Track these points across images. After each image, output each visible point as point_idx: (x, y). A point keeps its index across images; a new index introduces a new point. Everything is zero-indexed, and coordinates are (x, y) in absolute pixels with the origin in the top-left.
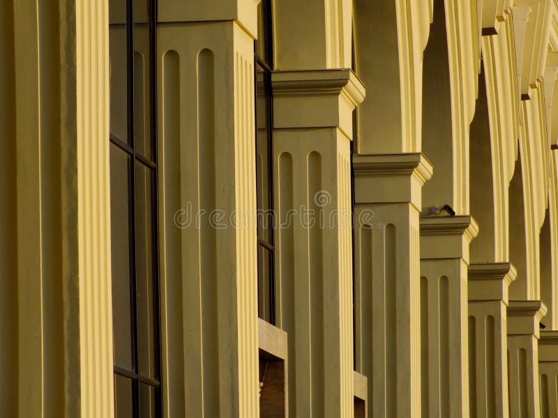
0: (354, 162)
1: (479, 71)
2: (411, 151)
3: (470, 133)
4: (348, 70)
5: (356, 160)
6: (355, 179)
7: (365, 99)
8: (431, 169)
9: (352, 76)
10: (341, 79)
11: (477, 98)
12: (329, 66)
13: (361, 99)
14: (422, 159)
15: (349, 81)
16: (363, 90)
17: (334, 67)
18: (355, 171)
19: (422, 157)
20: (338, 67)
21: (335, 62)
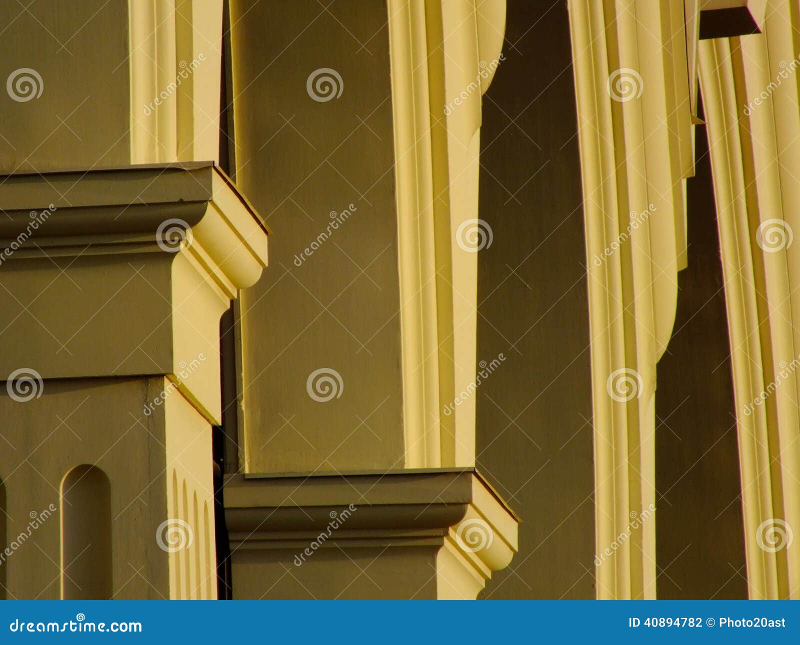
0: (227, 504)
1: (689, 168)
2: (436, 464)
3: (658, 394)
4: (205, 169)
5: (234, 498)
6: (235, 567)
7: (266, 271)
8: (510, 529)
9: (220, 190)
10: (181, 202)
11: (685, 265)
12: (139, 157)
13: (253, 273)
14: (479, 492)
15: (210, 207)
16: (260, 242)
17: (157, 160)
18: (231, 537)
19: (477, 489)
20: (172, 158)
21: (162, 139)
